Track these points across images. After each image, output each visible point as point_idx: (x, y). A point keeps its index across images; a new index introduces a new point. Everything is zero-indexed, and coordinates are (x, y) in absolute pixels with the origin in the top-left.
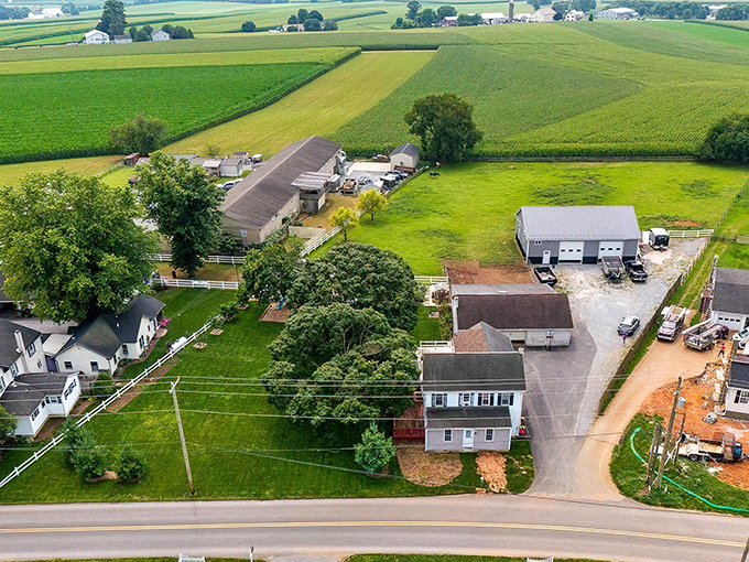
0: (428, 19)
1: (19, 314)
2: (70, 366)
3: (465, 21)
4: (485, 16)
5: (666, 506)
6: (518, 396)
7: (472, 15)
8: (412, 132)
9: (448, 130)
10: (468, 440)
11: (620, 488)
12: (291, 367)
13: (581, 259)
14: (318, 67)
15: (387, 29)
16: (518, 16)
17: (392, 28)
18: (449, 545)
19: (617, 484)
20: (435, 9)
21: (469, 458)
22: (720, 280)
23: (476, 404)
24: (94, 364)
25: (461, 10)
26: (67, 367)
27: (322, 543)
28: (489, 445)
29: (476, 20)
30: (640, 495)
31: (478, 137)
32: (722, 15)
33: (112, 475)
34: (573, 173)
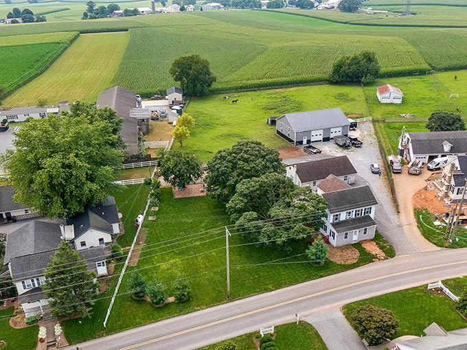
0: (103, 12)
1: (6, 221)
2: (85, 244)
3: (127, 13)
4: (140, 10)
5: (461, 247)
6: (373, 208)
7: (132, 9)
8: (176, 80)
9: (201, 76)
10: (355, 236)
11: (435, 244)
12: (255, 214)
13: (322, 139)
14: (61, 45)
15: (79, 19)
16: (158, 9)
17: (83, 19)
18: (383, 289)
19: (433, 243)
20: (106, 5)
21: (358, 245)
22: (413, 139)
23: (354, 217)
24: (101, 240)
25: (123, 6)
26: (82, 245)
27: (323, 304)
28: (367, 237)
29: (135, 12)
30: (447, 245)
31: (214, 79)
32: (269, 6)
33: (171, 299)
34: (274, 96)
